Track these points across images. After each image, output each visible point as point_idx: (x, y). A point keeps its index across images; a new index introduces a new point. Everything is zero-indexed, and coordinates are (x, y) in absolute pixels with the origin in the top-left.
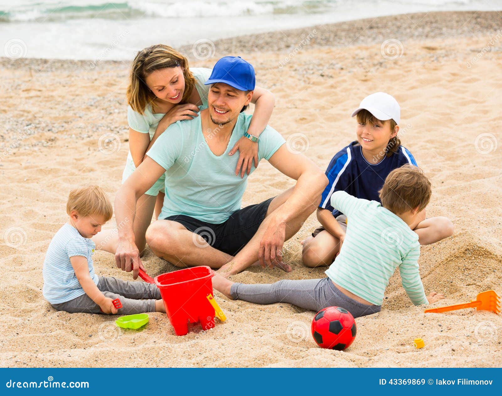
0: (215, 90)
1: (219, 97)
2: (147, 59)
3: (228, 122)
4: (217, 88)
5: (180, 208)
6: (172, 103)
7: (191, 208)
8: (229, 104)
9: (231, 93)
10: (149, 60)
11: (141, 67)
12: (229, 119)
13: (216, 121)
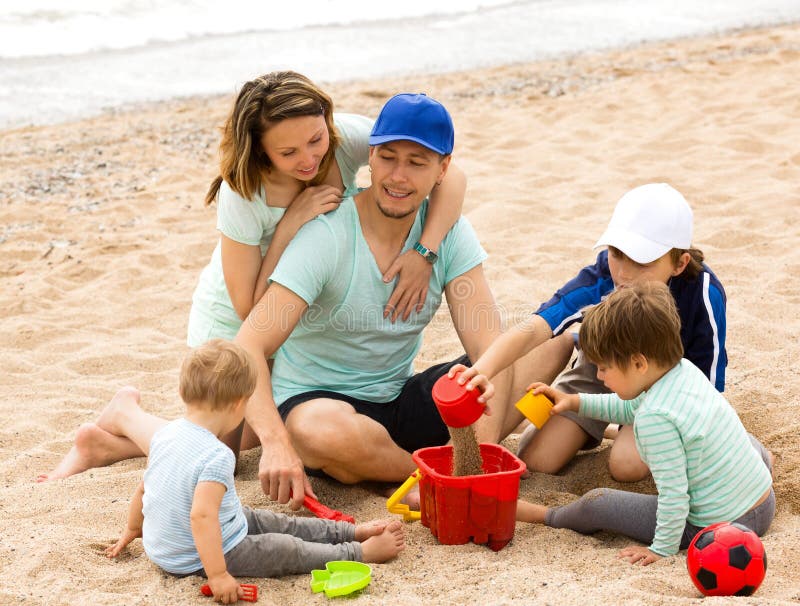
0: (388, 154)
1: (395, 168)
2: (271, 97)
3: (410, 213)
4: (391, 151)
5: (317, 378)
6: (300, 181)
7: (337, 376)
8: (414, 180)
9: (417, 160)
10: (276, 99)
11: (258, 112)
12: (414, 207)
13: (390, 211)
